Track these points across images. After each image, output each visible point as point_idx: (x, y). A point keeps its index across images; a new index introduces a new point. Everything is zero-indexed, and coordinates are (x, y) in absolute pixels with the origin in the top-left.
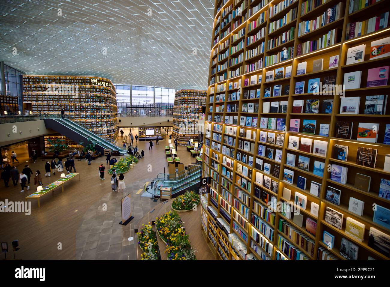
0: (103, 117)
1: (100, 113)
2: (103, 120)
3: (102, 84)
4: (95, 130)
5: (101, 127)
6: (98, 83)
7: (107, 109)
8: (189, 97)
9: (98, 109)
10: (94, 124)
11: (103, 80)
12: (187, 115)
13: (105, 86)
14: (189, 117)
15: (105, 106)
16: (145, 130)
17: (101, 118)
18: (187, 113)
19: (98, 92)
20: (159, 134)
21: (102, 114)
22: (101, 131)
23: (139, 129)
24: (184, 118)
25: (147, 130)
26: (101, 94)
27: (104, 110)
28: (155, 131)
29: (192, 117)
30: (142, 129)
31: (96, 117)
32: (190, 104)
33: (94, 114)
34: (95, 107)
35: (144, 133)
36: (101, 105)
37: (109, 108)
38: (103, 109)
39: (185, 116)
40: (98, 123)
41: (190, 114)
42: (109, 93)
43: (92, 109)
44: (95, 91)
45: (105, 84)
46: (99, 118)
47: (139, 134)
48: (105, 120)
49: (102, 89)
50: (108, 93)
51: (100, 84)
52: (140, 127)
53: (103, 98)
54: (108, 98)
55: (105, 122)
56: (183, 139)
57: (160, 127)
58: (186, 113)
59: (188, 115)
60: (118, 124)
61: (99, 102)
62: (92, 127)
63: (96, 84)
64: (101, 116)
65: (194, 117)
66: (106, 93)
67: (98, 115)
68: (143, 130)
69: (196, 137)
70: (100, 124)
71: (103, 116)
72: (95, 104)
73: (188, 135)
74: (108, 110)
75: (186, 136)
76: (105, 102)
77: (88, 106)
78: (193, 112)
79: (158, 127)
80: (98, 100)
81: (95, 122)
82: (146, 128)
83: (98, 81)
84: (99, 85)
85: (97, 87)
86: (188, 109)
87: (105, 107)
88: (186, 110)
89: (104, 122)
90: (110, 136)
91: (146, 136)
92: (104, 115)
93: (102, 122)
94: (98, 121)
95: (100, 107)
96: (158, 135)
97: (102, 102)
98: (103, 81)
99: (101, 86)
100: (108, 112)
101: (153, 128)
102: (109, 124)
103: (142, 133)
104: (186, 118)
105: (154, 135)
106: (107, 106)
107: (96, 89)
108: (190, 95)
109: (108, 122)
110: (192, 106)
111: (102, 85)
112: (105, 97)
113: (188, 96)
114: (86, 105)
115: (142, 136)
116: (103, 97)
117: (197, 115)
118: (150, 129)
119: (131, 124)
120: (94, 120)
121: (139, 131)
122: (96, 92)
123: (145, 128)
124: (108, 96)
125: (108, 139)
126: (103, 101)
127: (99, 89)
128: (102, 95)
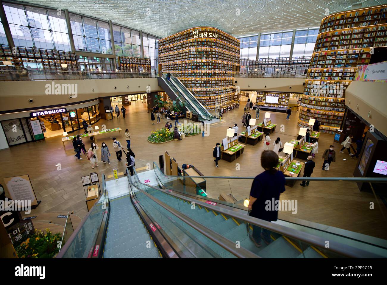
0: (203, 76)
1: (200, 71)
2: (202, 79)
3: (203, 35)
4: (194, 89)
5: (200, 87)
6: (200, 34)
7: (208, 66)
8: (337, 31)
9: (198, 66)
10: (193, 84)
11: (205, 29)
12: (322, 72)
13: (208, 37)
14: (327, 74)
15: (206, 62)
16: (265, 96)
17: (200, 77)
18: (323, 66)
19: (199, 46)
20: (286, 103)
21: (201, 72)
22: (199, 91)
23: (257, 94)
24: (314, 77)
25: (268, 95)
26: (203, 47)
27: (204, 67)
28: (279, 98)
29: (335, 74)
30: (261, 94)
31: (196, 75)
32: (337, 46)
33: (194, 73)
34: (195, 64)
35: (264, 99)
36: (201, 61)
37: (211, 64)
38: (203, 65)
39: (318, 73)
40: (197, 83)
41: (330, 68)
42: (213, 45)
43: (192, 67)
44: (196, 45)
45: (208, 35)
46: (198, 76)
47: (257, 100)
48: (205, 79)
49: (204, 42)
50: (211, 46)
51: (201, 35)
52: (258, 91)
53: (204, 53)
54: (211, 53)
55: (205, 81)
56: (307, 116)
57: (288, 93)
58: (320, 66)
59: (325, 70)
60: (234, 86)
61: (199, 58)
62: (192, 87)
63: (198, 35)
64: (201, 74)
65: (340, 74)
66: (208, 46)
67: (198, 73)
68: (262, 96)
69: (338, 117)
70: (199, 84)
71: (202, 74)
72: (195, 61)
73: (317, 111)
74: (210, 67)
75: (312, 111)
76: (206, 58)
77: (190, 63)
78: (339, 64)
79: (285, 93)
80: (199, 56)
81: (194, 81)
82: (268, 93)
83: (200, 32)
84: (200, 37)
85: (199, 40)
86: (329, 58)
87: (206, 64)
88: (322, 60)
89: (203, 81)
90: (210, 98)
91: (266, 103)
92: (204, 72)
93: (201, 81)
94: (197, 80)
95: (200, 64)
96: (283, 105)
97: (202, 58)
98: (205, 31)
99: (202, 38)
100: (209, 70)
101: (277, 93)
102: (210, 84)
103: (262, 99)
104: (320, 78)
105: (277, 104)
106: (209, 62)
107: (198, 42)
108: (341, 25)
109: (209, 81)
110: (341, 51)
111: (204, 37)
112: (206, 51)
113: (334, 29)
114: (188, 62)
115: (261, 103)
116: (204, 51)
117: (350, 69)
118: (272, 94)
119: (249, 86)
120: (193, 79)
121: (257, 97)
122: (198, 46)
123: (265, 93)
124: (211, 50)
125: (208, 101)
126: (204, 56)
127: (201, 42)
128: (204, 49)
